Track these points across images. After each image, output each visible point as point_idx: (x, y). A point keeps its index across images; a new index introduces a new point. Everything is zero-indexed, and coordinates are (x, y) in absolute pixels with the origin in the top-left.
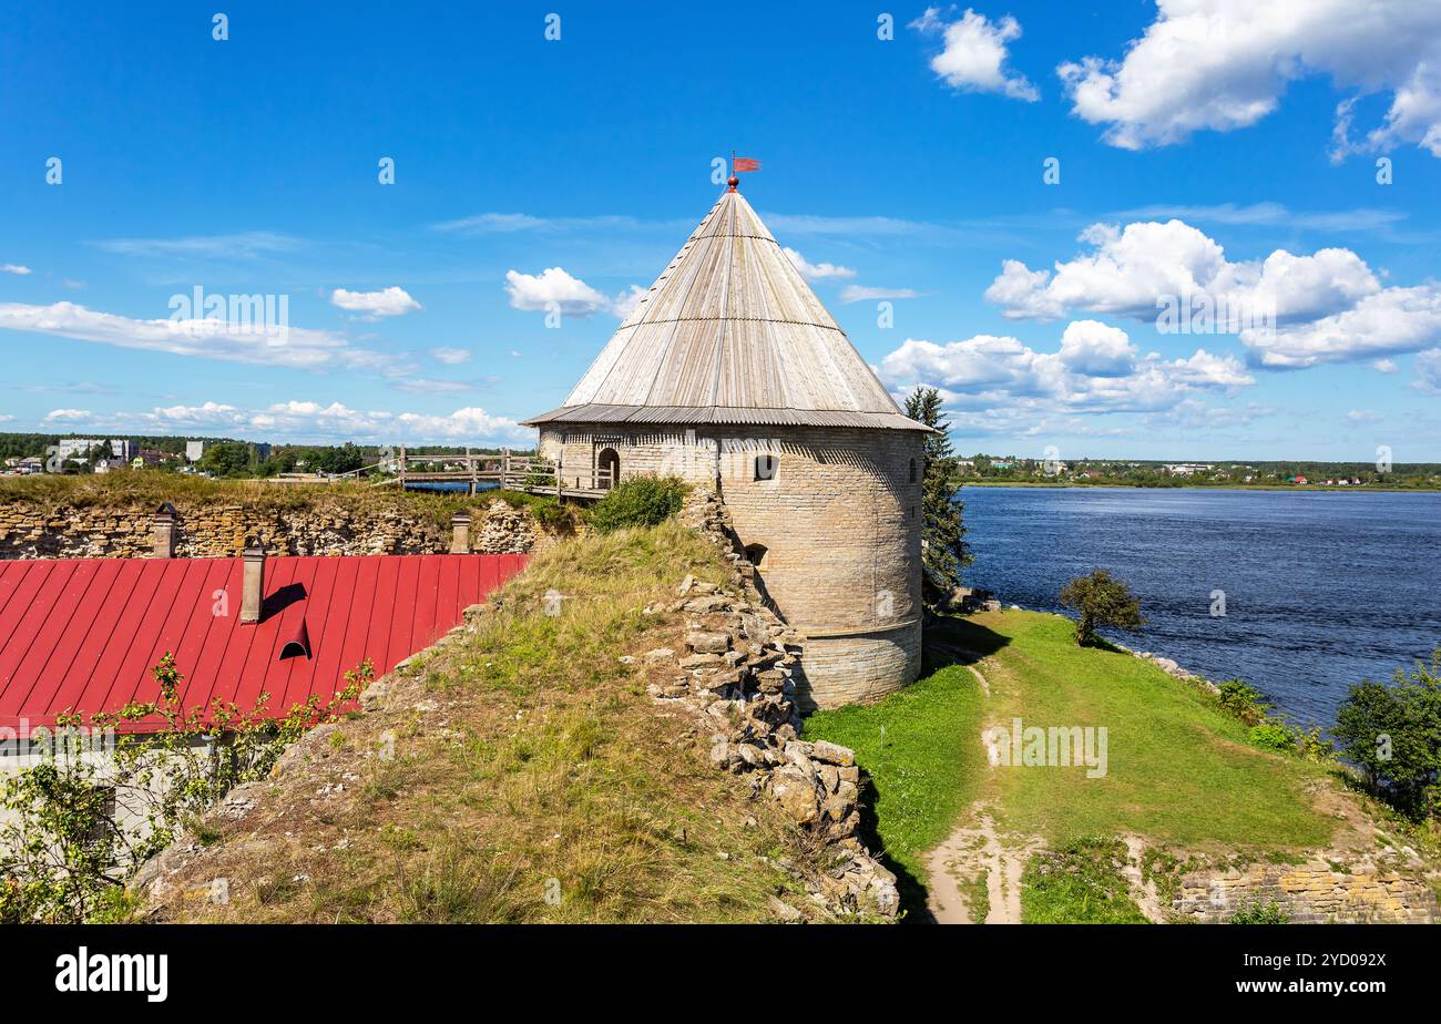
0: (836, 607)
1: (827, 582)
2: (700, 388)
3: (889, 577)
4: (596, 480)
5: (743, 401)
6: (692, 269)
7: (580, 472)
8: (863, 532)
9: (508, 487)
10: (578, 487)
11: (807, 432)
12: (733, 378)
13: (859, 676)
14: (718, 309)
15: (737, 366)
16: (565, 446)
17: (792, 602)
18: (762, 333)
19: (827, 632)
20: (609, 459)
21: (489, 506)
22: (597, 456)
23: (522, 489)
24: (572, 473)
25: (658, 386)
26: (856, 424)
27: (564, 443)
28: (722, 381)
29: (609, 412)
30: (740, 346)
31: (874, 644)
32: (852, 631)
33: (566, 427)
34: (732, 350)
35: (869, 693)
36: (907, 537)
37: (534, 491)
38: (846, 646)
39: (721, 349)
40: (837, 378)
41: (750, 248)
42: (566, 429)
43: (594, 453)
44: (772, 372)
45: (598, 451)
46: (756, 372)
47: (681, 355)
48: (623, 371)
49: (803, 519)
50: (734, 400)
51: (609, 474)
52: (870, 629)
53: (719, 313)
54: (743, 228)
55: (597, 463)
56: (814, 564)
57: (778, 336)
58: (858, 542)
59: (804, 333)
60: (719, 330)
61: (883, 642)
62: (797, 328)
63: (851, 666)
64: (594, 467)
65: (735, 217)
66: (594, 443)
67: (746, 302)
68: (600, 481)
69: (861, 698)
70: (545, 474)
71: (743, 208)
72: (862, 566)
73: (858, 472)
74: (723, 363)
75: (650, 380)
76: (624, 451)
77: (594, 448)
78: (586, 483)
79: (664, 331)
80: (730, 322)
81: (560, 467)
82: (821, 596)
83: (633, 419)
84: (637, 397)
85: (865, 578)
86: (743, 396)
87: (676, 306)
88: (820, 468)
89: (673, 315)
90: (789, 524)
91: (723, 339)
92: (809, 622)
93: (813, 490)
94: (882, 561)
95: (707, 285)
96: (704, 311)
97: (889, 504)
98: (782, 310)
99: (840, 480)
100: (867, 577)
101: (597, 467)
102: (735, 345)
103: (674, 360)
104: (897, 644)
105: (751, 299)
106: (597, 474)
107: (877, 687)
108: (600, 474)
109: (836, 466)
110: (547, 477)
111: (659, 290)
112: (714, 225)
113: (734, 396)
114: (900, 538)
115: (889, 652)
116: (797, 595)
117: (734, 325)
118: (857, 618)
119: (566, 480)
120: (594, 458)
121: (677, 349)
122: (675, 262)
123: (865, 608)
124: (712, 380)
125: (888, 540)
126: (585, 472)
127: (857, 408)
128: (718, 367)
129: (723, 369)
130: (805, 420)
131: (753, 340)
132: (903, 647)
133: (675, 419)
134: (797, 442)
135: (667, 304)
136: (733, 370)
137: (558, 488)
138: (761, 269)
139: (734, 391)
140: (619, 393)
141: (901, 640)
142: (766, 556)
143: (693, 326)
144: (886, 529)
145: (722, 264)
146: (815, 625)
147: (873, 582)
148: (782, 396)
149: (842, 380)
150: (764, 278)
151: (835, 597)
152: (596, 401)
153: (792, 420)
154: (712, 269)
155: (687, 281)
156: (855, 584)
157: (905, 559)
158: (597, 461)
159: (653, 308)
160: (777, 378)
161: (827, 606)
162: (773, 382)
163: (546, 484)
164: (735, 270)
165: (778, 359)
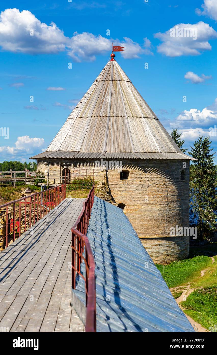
0: (152, 227)
1: (148, 218)
2: (100, 145)
3: (173, 217)
4: (62, 180)
5: (116, 149)
6: (97, 95)
7: (55, 177)
8: (162, 199)
9: (28, 184)
10: (55, 183)
11: (140, 161)
12: (112, 141)
13: (160, 254)
14: (107, 113)
15: (114, 136)
16: (49, 167)
17: (135, 225)
18: (123, 122)
19: (148, 236)
20: (66, 172)
21: (21, 191)
22: (62, 171)
23: (33, 184)
24: (52, 178)
25: (84, 144)
26: (158, 158)
27: (49, 166)
28: (108, 142)
29: (66, 154)
30: (115, 127)
31: (166, 242)
32: (157, 237)
33: (49, 160)
34: (112, 129)
35: (164, 261)
36: (180, 201)
37: (38, 185)
38: (155, 242)
39: (108, 129)
40: (152, 139)
41: (119, 85)
42: (50, 161)
43: (61, 170)
44: (127, 138)
45: (62, 169)
46: (121, 138)
47: (93, 131)
48: (71, 137)
49: (138, 194)
50: (113, 149)
51: (67, 178)
52: (164, 236)
53: (107, 114)
54: (116, 77)
55: (62, 174)
56: (143, 211)
57: (130, 123)
58: (159, 203)
59: (140, 121)
60: (107, 121)
61: (170, 242)
62: (137, 119)
63: (157, 250)
64: (60, 175)
65: (113, 72)
66: (61, 166)
67: (117, 109)
68: (63, 181)
69: (161, 262)
70: (41, 178)
71: (116, 67)
72: (161, 212)
73: (159, 176)
74: (109, 134)
75: (81, 141)
76: (72, 169)
77: (61, 168)
78: (58, 182)
79: (86, 121)
80: (111, 118)
81: (48, 175)
82: (145, 223)
83: (75, 157)
84: (77, 148)
85: (162, 217)
86: (116, 147)
87: (90, 111)
88: (145, 175)
89: (89, 115)
90: (133, 196)
91: (109, 125)
92: (141, 233)
93: (142, 183)
94: (170, 210)
95: (102, 102)
96: (101, 113)
97: (172, 188)
98: (131, 112)
99: (152, 179)
100: (163, 216)
101: (62, 175)
102: (113, 127)
103: (90, 133)
104: (176, 243)
105: (119, 108)
106: (62, 178)
107: (168, 259)
108: (63, 178)
109: (151, 174)
110: (42, 179)
111: (84, 103)
112: (105, 75)
113: (113, 147)
114: (177, 202)
115: (173, 246)
116: (136, 222)
117: (113, 119)
118: (160, 232)
119: (50, 180)
120: (61, 172)
121: (91, 129)
122: (90, 91)
123: (163, 228)
124: (105, 142)
125: (172, 202)
126: (57, 177)
127: (160, 152)
128: (107, 137)
129: (108, 138)
130: (139, 157)
131: (120, 125)
132: (178, 244)
133: (91, 157)
134: (136, 165)
135: (87, 110)
136: (112, 137)
137: (47, 184)
138: (124, 95)
139: (113, 146)
140: (69, 146)
141: (178, 242)
142: (125, 208)
143: (98, 119)
144: (171, 198)
145: (108, 93)
146: (143, 234)
147: (166, 218)
148: (131, 147)
149: (154, 140)
150: (125, 99)
151: (151, 223)
152: (61, 149)
153: (134, 157)
154: (104, 95)
155: (94, 100)
156: (158, 219)
157: (179, 210)
158: (62, 173)
159: (82, 111)
160: (129, 140)
161: (148, 227)
162: (127, 142)
163: (42, 182)
164: (113, 96)
165: (129, 133)
